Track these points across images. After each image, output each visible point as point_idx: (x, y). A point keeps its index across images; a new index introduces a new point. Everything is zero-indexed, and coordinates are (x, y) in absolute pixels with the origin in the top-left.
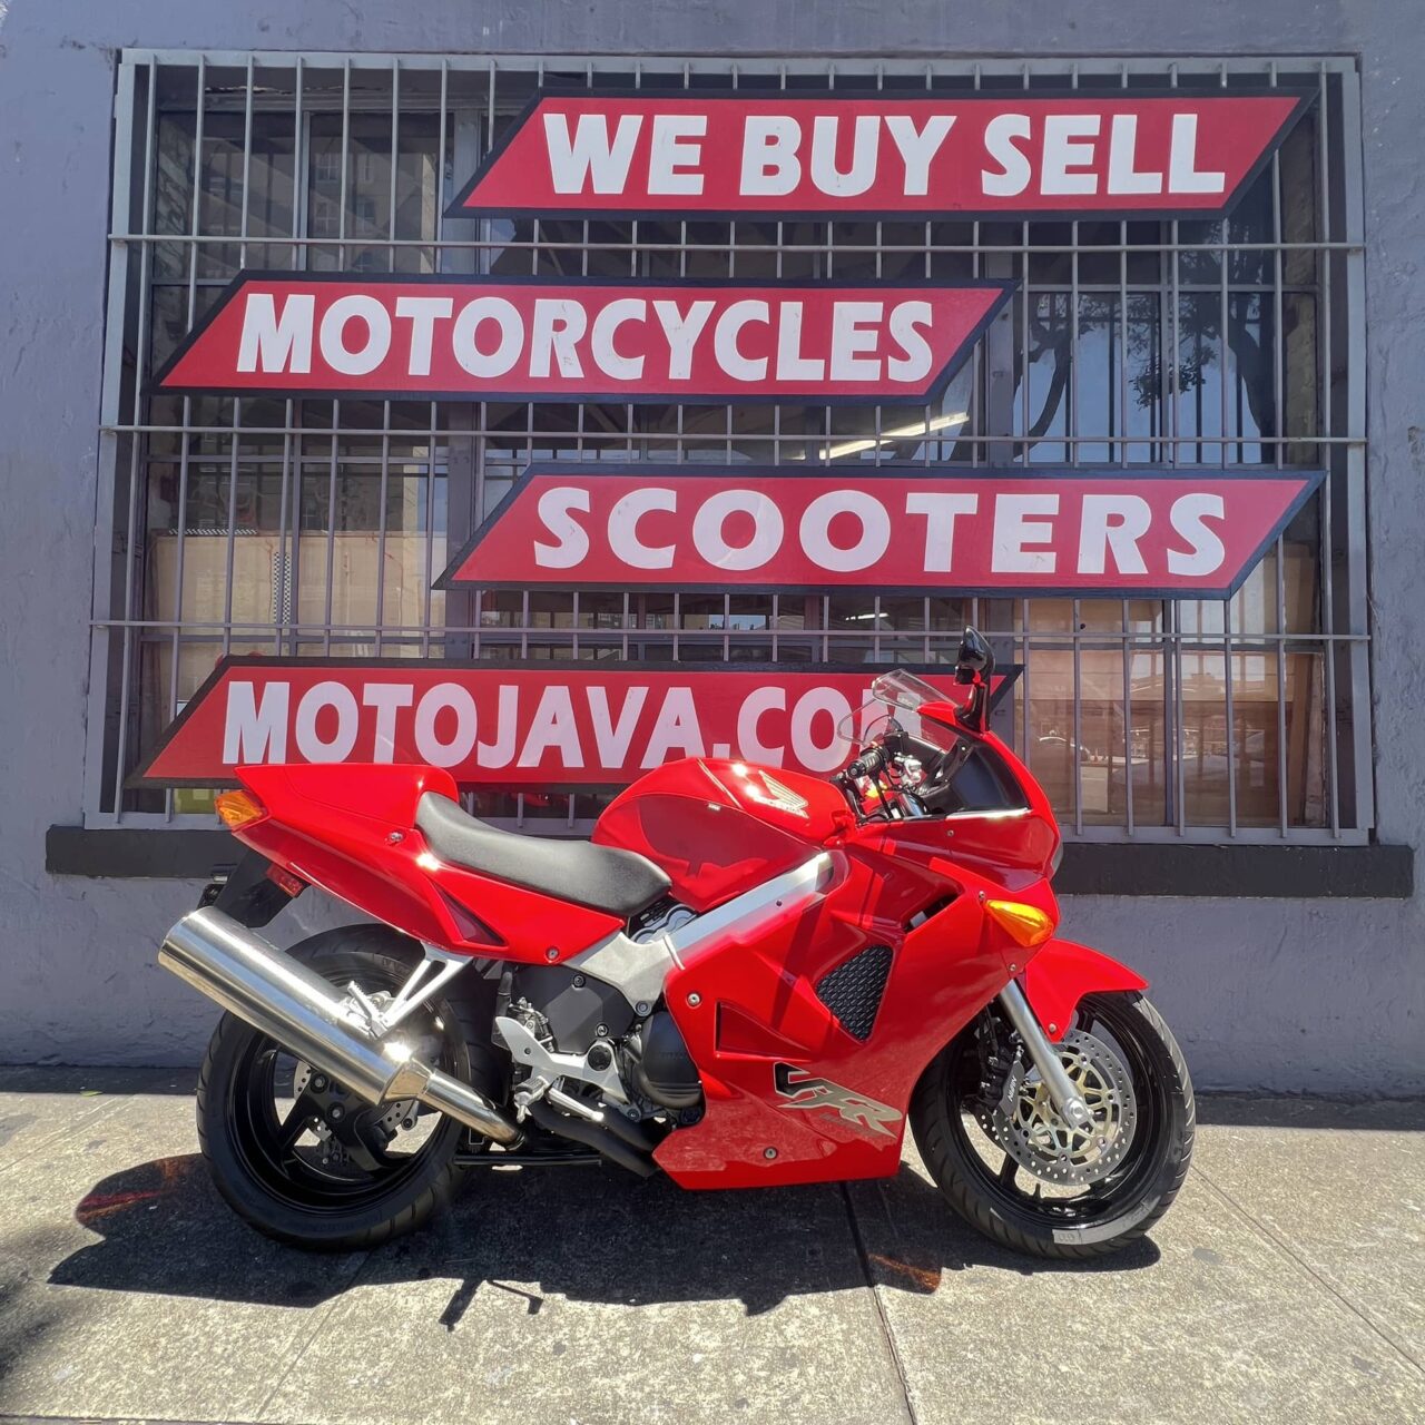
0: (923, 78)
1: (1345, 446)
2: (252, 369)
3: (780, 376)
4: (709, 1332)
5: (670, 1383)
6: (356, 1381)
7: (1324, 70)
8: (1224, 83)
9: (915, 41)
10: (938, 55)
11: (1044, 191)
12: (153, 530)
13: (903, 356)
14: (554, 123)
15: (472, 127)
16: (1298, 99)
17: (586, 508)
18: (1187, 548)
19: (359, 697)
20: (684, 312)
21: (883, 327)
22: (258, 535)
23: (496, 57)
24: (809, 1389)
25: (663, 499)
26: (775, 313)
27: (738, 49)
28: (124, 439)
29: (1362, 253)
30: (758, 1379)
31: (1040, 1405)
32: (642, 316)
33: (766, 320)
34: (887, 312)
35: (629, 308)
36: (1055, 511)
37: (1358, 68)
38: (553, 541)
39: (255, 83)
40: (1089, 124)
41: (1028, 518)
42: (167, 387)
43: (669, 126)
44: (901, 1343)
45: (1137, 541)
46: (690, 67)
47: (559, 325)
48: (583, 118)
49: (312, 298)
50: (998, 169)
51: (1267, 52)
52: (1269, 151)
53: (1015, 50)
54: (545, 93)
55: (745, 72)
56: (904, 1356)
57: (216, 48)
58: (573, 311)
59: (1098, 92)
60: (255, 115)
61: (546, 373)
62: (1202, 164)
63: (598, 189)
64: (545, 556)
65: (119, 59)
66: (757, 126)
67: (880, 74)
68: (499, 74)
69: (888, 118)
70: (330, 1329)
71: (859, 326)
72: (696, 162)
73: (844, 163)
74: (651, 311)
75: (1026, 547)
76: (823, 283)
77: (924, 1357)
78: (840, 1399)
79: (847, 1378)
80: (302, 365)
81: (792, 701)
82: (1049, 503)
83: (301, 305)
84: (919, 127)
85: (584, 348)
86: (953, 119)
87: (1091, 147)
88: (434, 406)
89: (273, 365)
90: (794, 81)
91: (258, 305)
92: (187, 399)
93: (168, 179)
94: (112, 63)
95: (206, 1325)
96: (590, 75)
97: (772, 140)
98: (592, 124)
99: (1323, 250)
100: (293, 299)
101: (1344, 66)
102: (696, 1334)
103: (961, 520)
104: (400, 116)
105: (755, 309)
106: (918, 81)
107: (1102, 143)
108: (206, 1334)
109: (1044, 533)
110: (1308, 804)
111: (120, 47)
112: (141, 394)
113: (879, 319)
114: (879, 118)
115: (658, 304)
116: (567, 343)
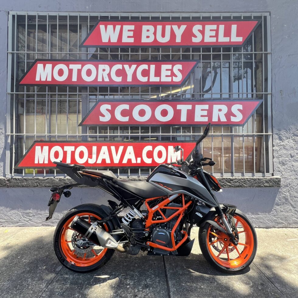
0: (180, 17)
1: (267, 94)
2: (39, 80)
3: (151, 80)
4: (131, 281)
5: (122, 292)
6: (57, 293)
7: (263, 15)
8: (242, 18)
9: (178, 9)
10: (183, 12)
11: (205, 41)
12: (20, 114)
13: (176, 76)
14: (102, 27)
15: (85, 27)
16: (258, 21)
17: (110, 109)
18: (235, 116)
19: (63, 149)
20: (130, 67)
21: (172, 70)
22: (42, 115)
23: (89, 13)
24: (150, 292)
25: (126, 107)
26: (149, 67)
27: (141, 11)
28: (12, 95)
29: (271, 54)
30: (140, 291)
31: (196, 295)
32: (121, 68)
33: (147, 69)
34: (173, 67)
35: (119, 66)
36: (207, 108)
37: (270, 15)
38: (103, 116)
39: (38, 19)
40: (214, 27)
41: (202, 110)
42: (21, 84)
43: (126, 28)
44: (170, 283)
45: (225, 114)
46: (131, 15)
47: (104, 70)
48: (108, 26)
49: (51, 65)
50: (195, 37)
51: (251, 11)
52: (251, 33)
53: (199, 11)
54: (100, 21)
55: (142, 16)
56: (170, 285)
57: (30, 11)
58: (107, 67)
59: (216, 20)
60: (38, 25)
61: (101, 80)
62: (238, 35)
63: (112, 41)
64: (102, 119)
65: (9, 14)
66: (145, 28)
67: (171, 16)
68: (90, 17)
69: (172, 26)
70: (53, 282)
71: (167, 70)
72: (132, 35)
73: (163, 35)
74: (123, 67)
75: (202, 116)
76: (159, 61)
77: (174, 285)
78: (156, 294)
79: (158, 290)
80: (49, 79)
81: (154, 149)
82: (206, 107)
83: (49, 66)
84: (179, 28)
85: (109, 75)
86: (186, 26)
87: (215, 32)
88: (78, 87)
89: (43, 79)
90: (153, 18)
91: (40, 66)
92: (25, 87)
93: (21, 39)
94: (7, 15)
95: (28, 282)
96: (109, 17)
97: (148, 31)
98: (110, 27)
99: (263, 53)
100: (47, 65)
101: (267, 14)
102: (128, 282)
103: (188, 110)
104: (69, 25)
105: (144, 67)
106: (179, 18)
107: (217, 31)
108: (28, 284)
109: (205, 113)
110: (261, 168)
111: (8, 11)
112: (15, 86)
113: (171, 68)
114: (170, 26)
115: (124, 65)
116: (105, 74)
